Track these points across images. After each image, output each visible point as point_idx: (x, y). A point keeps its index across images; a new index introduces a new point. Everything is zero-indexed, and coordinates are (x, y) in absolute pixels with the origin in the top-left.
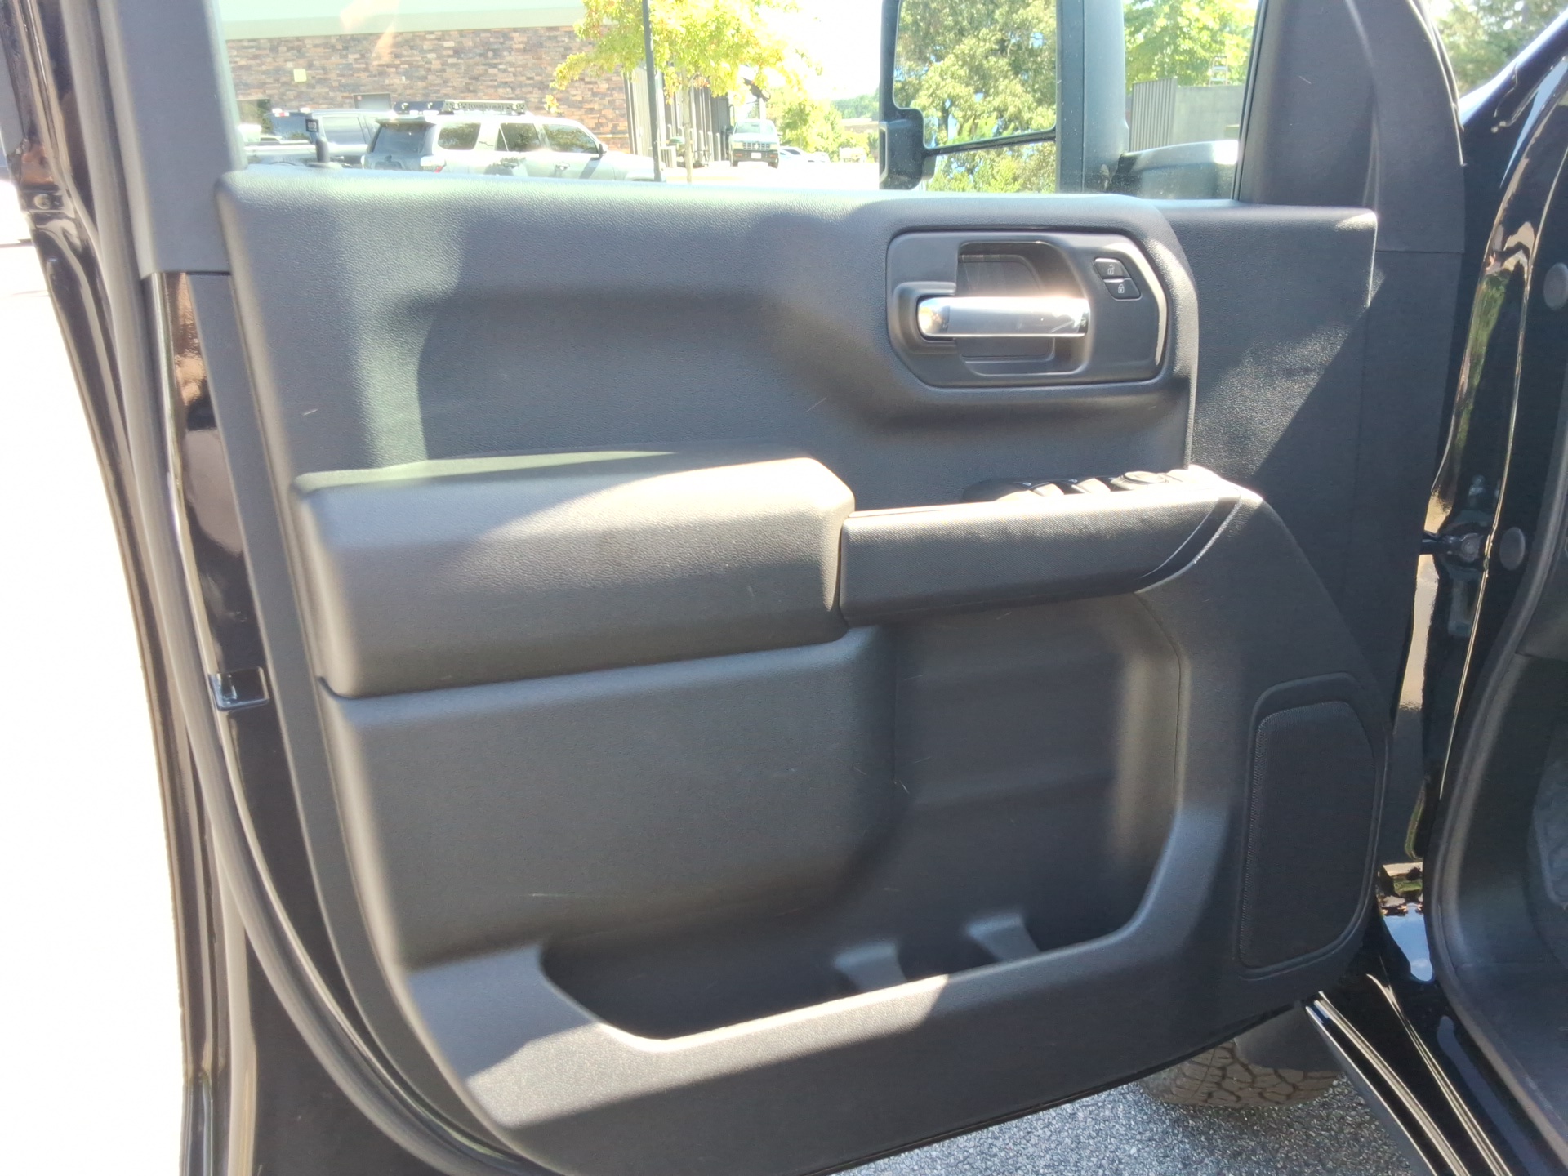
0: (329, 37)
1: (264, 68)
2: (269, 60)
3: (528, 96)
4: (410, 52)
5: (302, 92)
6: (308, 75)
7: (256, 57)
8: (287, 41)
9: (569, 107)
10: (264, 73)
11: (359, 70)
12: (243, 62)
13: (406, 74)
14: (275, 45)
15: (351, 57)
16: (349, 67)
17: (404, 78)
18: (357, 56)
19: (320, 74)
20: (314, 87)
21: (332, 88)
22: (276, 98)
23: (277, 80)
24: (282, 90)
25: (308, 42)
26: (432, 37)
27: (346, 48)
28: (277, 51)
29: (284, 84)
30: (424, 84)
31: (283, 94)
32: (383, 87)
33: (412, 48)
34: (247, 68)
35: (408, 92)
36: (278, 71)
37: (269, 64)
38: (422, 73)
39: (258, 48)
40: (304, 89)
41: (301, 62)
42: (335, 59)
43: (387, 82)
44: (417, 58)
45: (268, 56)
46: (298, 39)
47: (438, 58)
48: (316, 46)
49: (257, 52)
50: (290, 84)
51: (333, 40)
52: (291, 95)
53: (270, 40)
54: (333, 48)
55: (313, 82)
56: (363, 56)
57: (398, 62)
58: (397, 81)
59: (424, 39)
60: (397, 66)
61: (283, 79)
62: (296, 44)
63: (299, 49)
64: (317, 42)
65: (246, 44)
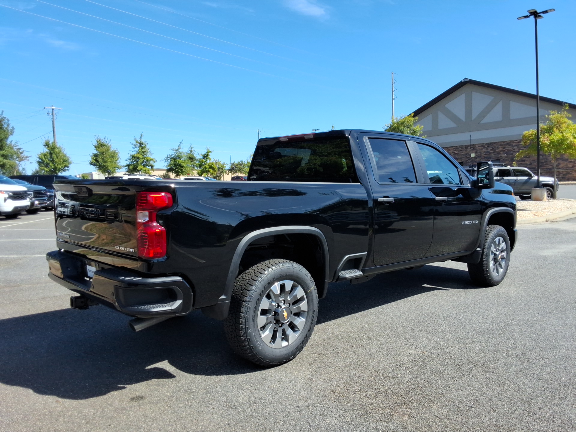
0: (483, 144)
1: (463, 153)
2: (464, 151)
3: (548, 158)
4: (508, 146)
5: (473, 160)
6: (475, 155)
7: (461, 150)
8: (470, 146)
9: (563, 161)
10: (462, 155)
11: (491, 153)
12: (457, 152)
13: (506, 153)
14: (467, 147)
15: (489, 149)
16: (488, 152)
17: (505, 154)
18: (491, 149)
19: (479, 154)
20: (476, 158)
21: (482, 158)
22: (465, 162)
23: (466, 157)
24: (467, 160)
25: (477, 146)
26: (517, 142)
27: (488, 147)
28: (467, 149)
29: (468, 158)
30: (512, 156)
31: (467, 161)
32: (499, 157)
33: (509, 145)
34: (458, 154)
35: (506, 158)
36: (467, 154)
37: (464, 152)
38: (512, 152)
39: (461, 148)
40: (473, 159)
41: (474, 151)
42: (484, 150)
43: (500, 156)
44: (511, 148)
45: (464, 150)
46: (474, 145)
47: (518, 148)
48: (479, 147)
49: (462, 149)
50: (470, 158)
51: (485, 145)
52: (469, 161)
53: (465, 146)
54: (484, 147)
55: (477, 157)
56: (493, 149)
57: (504, 150)
58: (503, 155)
59: (514, 142)
60: (503, 151)
61: (468, 156)
62: (473, 146)
63: (473, 148)
64: (480, 145)
65: (458, 147)
